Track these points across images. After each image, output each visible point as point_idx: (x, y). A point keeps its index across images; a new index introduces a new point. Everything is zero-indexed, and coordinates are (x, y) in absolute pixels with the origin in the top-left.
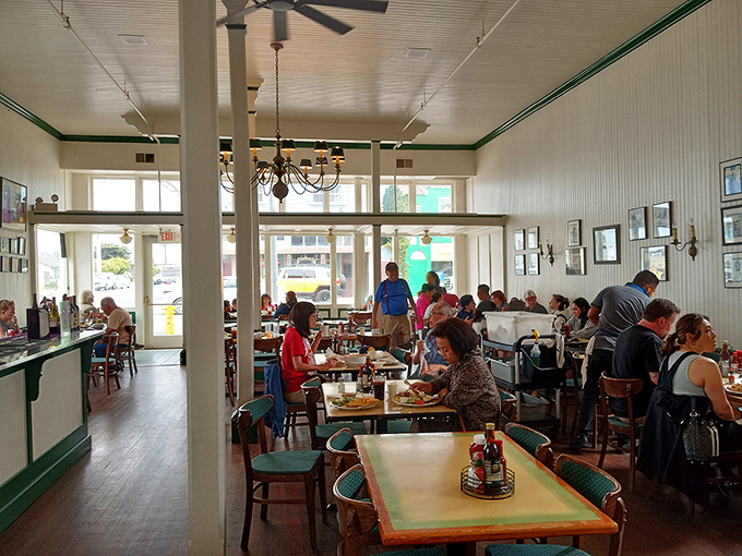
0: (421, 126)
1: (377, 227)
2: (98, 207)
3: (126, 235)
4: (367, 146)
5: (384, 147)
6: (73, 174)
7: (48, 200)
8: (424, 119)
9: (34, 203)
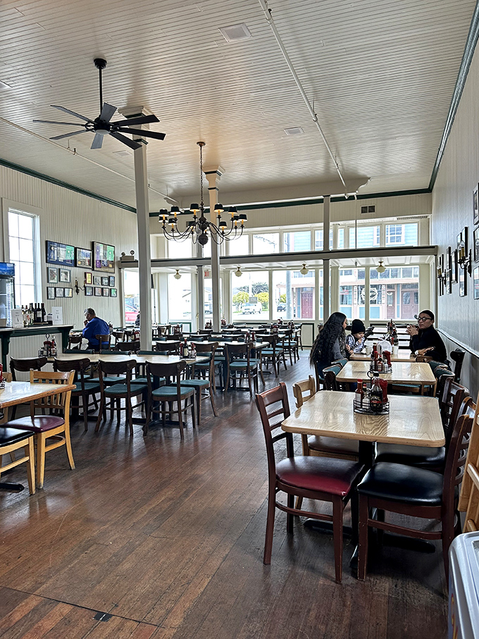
0: (364, 180)
1: (326, 261)
2: (172, 257)
3: (177, 273)
4: (321, 201)
5: (333, 200)
6: (157, 237)
7: (128, 254)
8: (366, 174)
9: (121, 256)
